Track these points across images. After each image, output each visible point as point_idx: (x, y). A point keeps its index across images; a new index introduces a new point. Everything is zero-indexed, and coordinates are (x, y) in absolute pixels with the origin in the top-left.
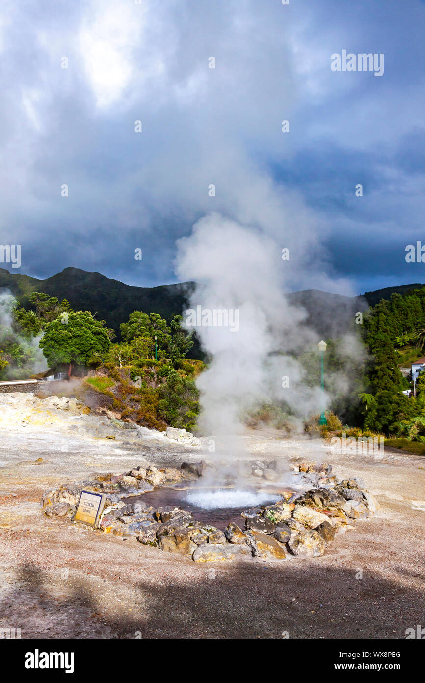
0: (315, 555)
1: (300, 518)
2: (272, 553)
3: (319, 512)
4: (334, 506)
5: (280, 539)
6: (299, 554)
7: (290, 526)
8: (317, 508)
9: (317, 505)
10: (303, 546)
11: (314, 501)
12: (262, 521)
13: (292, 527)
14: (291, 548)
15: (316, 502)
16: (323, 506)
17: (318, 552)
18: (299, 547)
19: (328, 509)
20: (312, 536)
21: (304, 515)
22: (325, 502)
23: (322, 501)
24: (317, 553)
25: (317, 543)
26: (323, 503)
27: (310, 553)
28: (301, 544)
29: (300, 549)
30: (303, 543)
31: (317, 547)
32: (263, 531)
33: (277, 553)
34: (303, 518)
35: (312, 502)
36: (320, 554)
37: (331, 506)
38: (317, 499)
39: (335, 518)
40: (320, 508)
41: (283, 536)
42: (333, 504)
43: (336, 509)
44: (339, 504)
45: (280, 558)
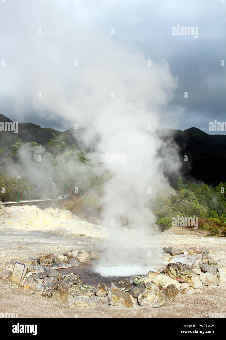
0: (155, 306)
1: (156, 282)
2: (122, 303)
3: (173, 278)
4: (184, 275)
5: (133, 294)
6: (143, 305)
7: (146, 287)
8: (172, 276)
9: (173, 274)
10: (146, 299)
11: (170, 271)
12: (123, 282)
13: (148, 288)
14: (139, 301)
15: (171, 271)
16: (177, 275)
17: (157, 304)
18: (144, 300)
19: (180, 277)
20: (156, 293)
21: (159, 280)
22: (178, 272)
23: (176, 271)
24: (156, 305)
25: (158, 298)
26: (177, 273)
27: (151, 305)
28: (145, 298)
29: (145, 301)
30: (146, 298)
31: (157, 301)
32: (122, 289)
33: (126, 303)
34: (159, 282)
35: (169, 272)
36: (158, 306)
37: (182, 275)
38: (172, 269)
39: (185, 283)
40: (174, 276)
41: (135, 293)
42: (184, 273)
43: (186, 277)
44: (189, 273)
45: (128, 307)
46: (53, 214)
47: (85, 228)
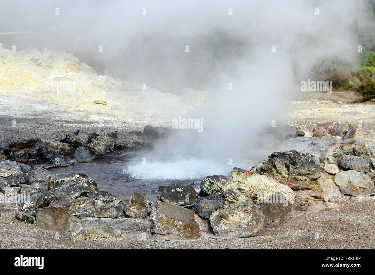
0: (243, 234)
1: (247, 189)
2: (179, 230)
3: (280, 182)
4: (304, 175)
5: (200, 213)
6: (220, 233)
7: (227, 199)
8: (279, 177)
9: (280, 173)
10: (227, 222)
11: (276, 168)
12: (180, 190)
13: (230, 200)
14: (212, 224)
15: (278, 169)
16: (289, 175)
17: (248, 231)
18: (221, 224)
19: (295, 179)
20: (246, 210)
21: (254, 185)
22: (291, 169)
23: (287, 167)
24: (246, 233)
25: (250, 219)
26: (288, 171)
27: (237, 232)
28: (224, 220)
29: (223, 226)
30: (227, 219)
31: (248, 225)
32: (178, 202)
33: (186, 230)
34: (252, 189)
35: (273, 169)
36: (250, 234)
37: (300, 174)
38: (280, 165)
39: (305, 192)
40: (284, 177)
41: (204, 210)
42: (303, 171)
43: (308, 179)
44: (313, 171)
45: (191, 237)
46: (39, 61)
47: (107, 89)
